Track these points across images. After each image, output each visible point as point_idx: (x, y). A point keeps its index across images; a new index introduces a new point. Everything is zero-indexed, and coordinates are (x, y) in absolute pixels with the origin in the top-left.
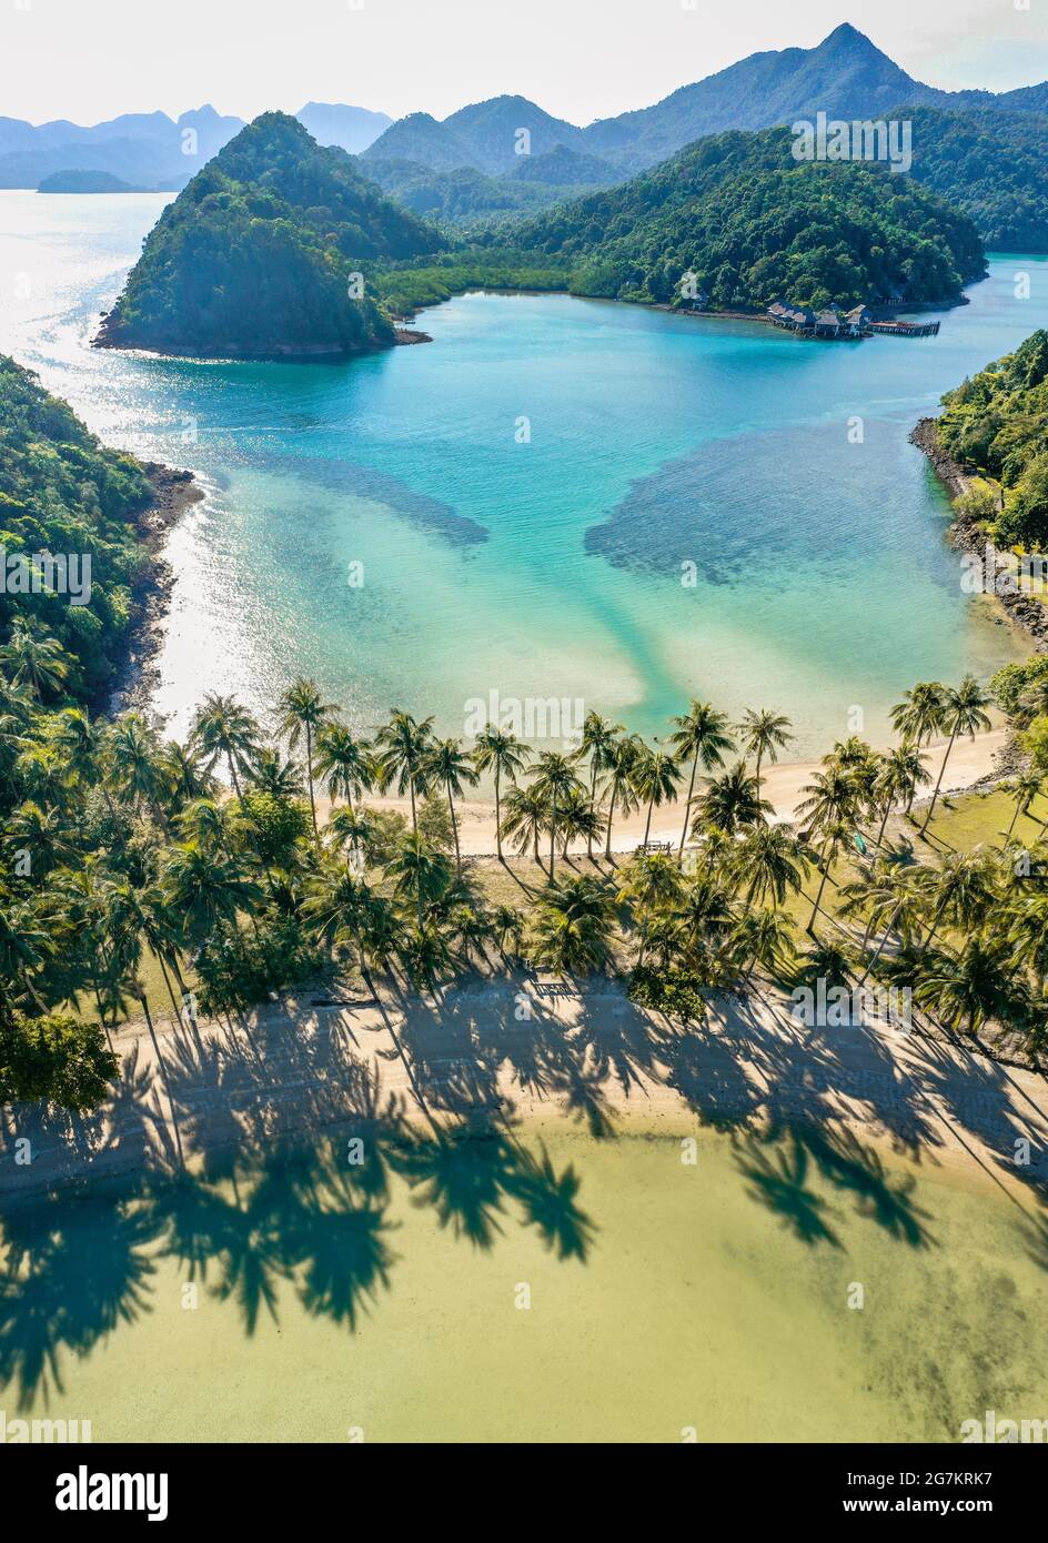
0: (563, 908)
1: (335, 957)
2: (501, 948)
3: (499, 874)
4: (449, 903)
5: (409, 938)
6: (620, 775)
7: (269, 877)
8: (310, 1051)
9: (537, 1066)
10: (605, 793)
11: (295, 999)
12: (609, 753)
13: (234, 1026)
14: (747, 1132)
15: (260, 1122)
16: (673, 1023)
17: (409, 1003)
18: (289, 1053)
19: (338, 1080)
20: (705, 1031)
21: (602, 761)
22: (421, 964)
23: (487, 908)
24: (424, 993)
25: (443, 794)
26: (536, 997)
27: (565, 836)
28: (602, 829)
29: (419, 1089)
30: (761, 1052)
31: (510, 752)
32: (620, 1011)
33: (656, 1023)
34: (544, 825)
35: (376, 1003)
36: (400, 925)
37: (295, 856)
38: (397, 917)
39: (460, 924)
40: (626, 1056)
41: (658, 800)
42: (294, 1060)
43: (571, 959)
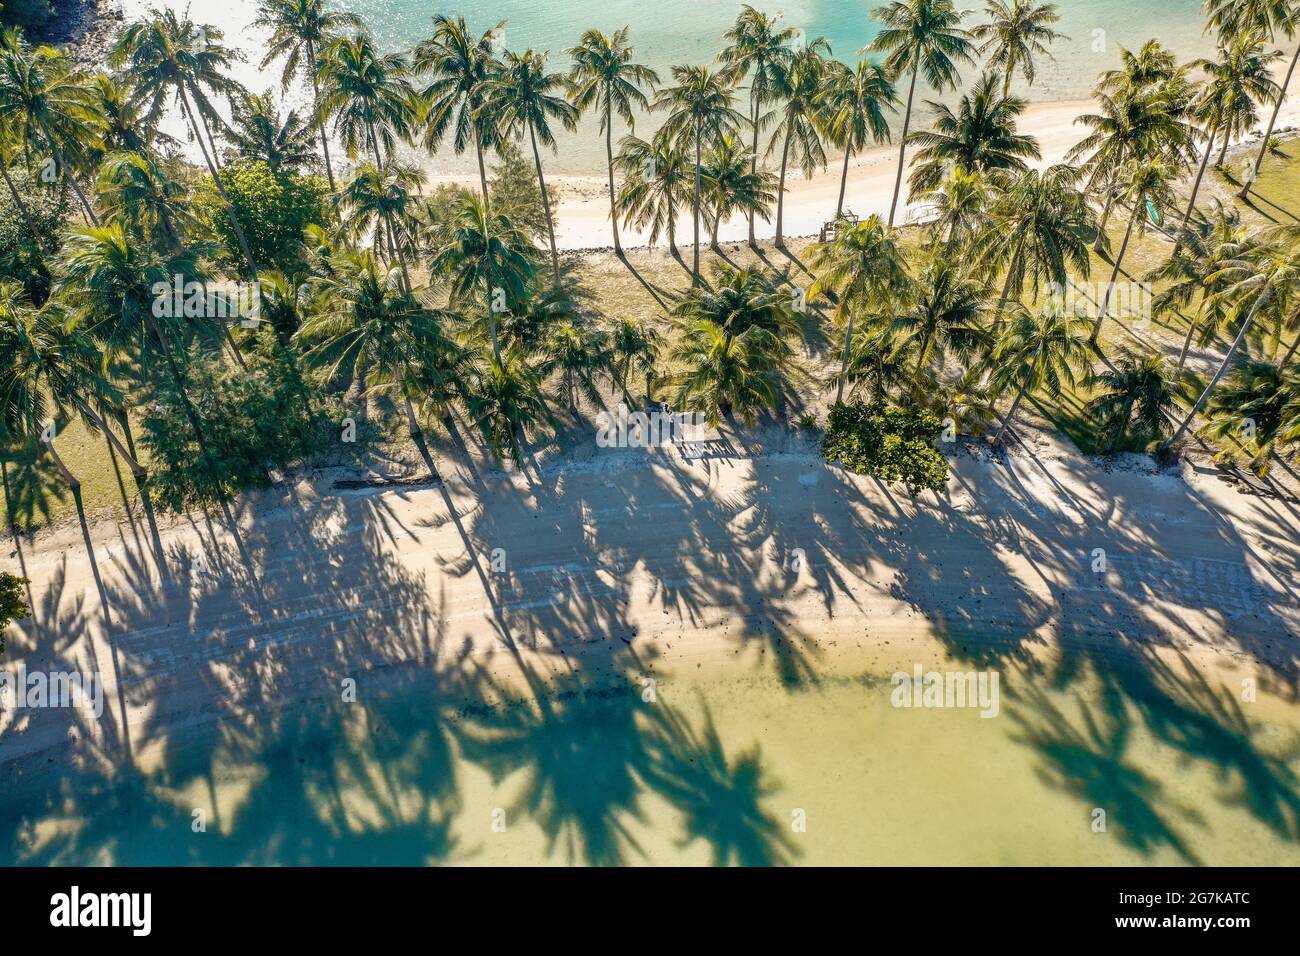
0: (719, 320)
1: (372, 412)
2: (623, 387)
3: (617, 276)
4: (541, 316)
5: (479, 375)
6: (796, 108)
8: (333, 563)
9: (685, 573)
10: (775, 138)
11: (309, 479)
12: (778, 71)
13: (217, 528)
14: (1023, 666)
15: (255, 680)
16: (895, 497)
17: (487, 482)
18: (300, 565)
19: (378, 609)
20: (944, 507)
21: (770, 87)
22: (501, 417)
23: (601, 327)
24: (508, 464)
25: (527, 154)
26: (680, 463)
27: (714, 212)
28: (771, 198)
29: (505, 616)
30: (1033, 537)
32: (810, 479)
33: (868, 495)
34: (683, 195)
35: (434, 480)
36: (466, 355)
37: (304, 255)
38: (461, 343)
39: (558, 350)
40: (825, 550)
41: (861, 140)
42: (309, 578)
43: (731, 400)
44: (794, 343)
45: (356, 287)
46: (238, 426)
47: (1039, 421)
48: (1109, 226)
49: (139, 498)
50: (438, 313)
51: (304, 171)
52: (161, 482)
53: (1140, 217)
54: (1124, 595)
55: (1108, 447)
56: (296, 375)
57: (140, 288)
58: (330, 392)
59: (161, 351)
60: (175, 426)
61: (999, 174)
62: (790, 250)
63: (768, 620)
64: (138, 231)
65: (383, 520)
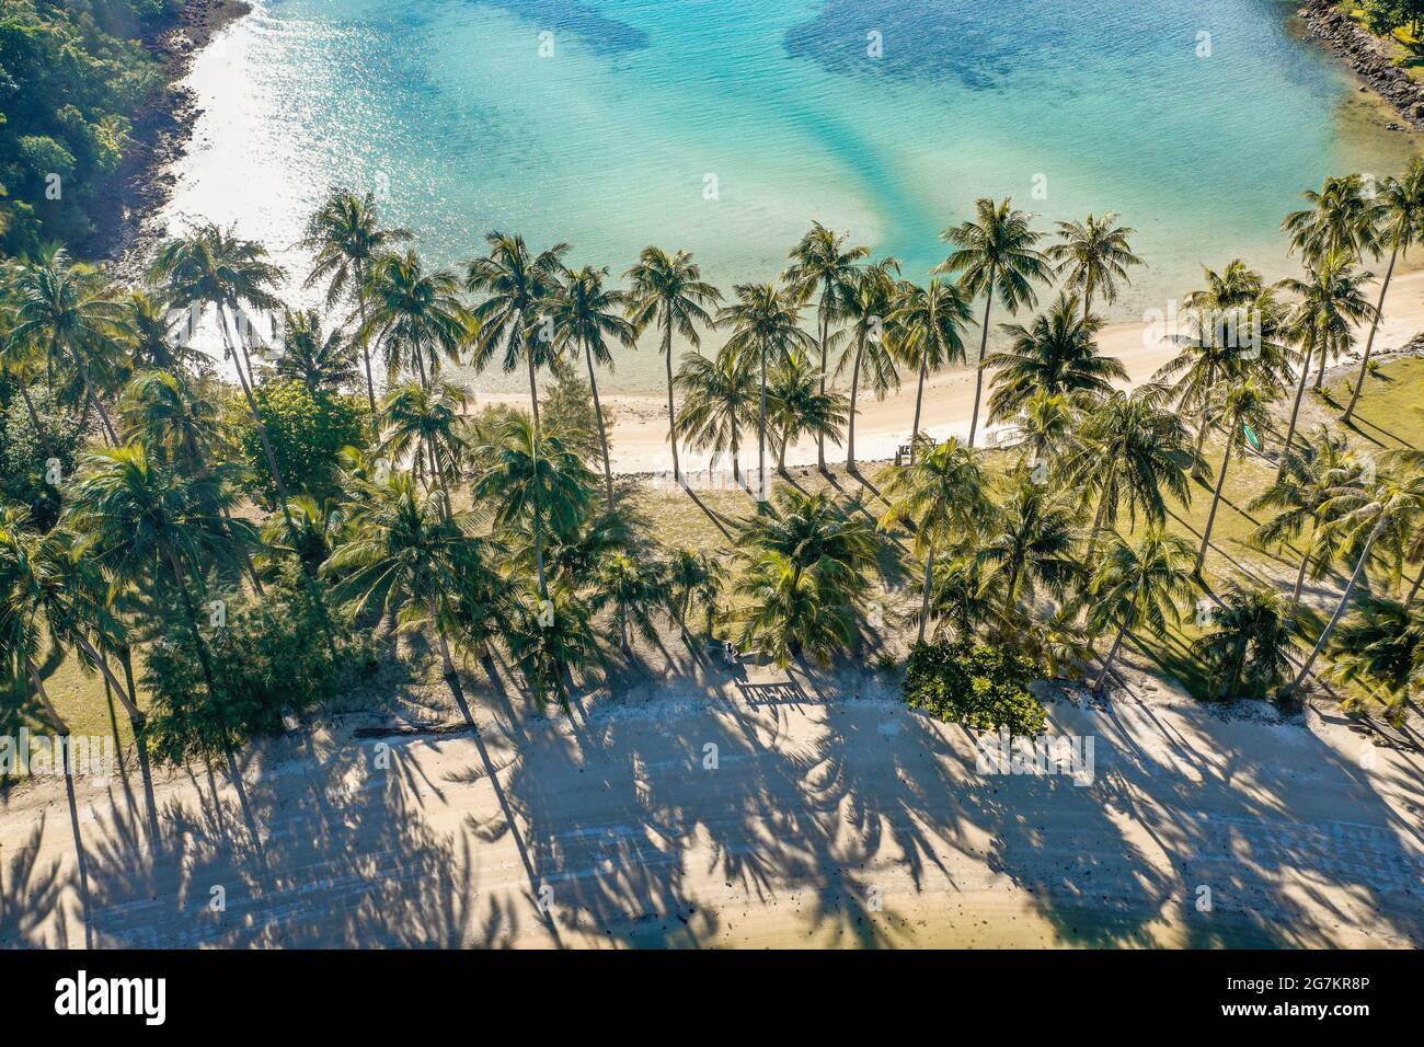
0: (786, 550)
1: (403, 651)
2: (682, 623)
3: (676, 502)
4: (594, 544)
5: (523, 610)
6: (866, 326)
7: (287, 514)
8: (349, 824)
9: (754, 837)
10: (844, 358)
11: (328, 727)
12: (847, 290)
13: (219, 779)
17: (529, 732)
18: (312, 828)
19: (396, 877)
21: (838, 306)
22: (545, 657)
23: (658, 556)
24: (553, 709)
25: (581, 372)
26: (745, 709)
27: (781, 434)
28: (842, 421)
29: (543, 890)
30: (1148, 798)
31: (685, 295)
32: (890, 728)
33: (957, 745)
34: (747, 416)
35: (468, 729)
36: (510, 587)
37: (338, 478)
38: (505, 574)
39: (611, 582)
40: (909, 811)
41: (936, 360)
42: (320, 842)
43: (803, 638)
44: (869, 574)
45: (392, 513)
46: (252, 665)
47: (1145, 661)
48: (1205, 451)
49: (134, 748)
50: (480, 541)
51: (343, 390)
52: (161, 730)
53: (1237, 441)
54: (1255, 866)
55: (1223, 692)
56: (321, 609)
57: (158, 512)
58: (357, 629)
59: (174, 583)
60: (182, 665)
61: (1083, 396)
62: (863, 475)
63: (847, 895)
64: (161, 453)
65: (408, 773)
